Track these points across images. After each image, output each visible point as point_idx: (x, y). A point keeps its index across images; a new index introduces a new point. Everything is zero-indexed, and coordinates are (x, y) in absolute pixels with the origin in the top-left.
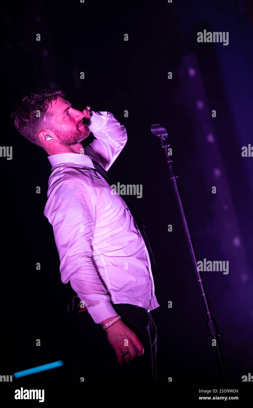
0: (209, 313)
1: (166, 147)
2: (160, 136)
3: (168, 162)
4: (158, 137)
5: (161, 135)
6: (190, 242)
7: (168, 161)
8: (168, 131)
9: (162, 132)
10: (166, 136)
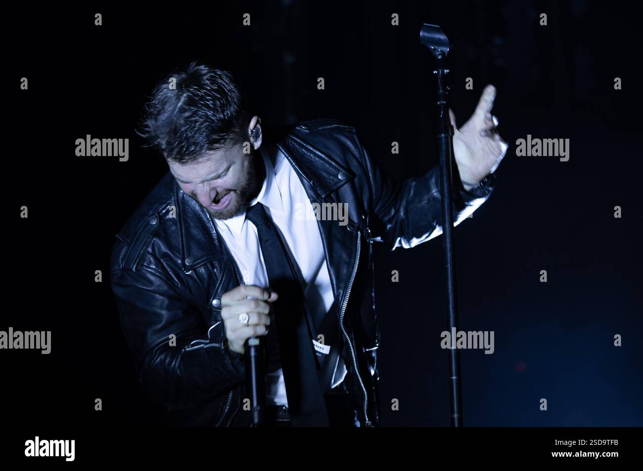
0: (456, 416)
1: (440, 73)
2: (435, 49)
3: (438, 103)
4: (429, 50)
5: (436, 47)
6: (449, 269)
7: (439, 101)
8: (451, 42)
9: (439, 43)
10: (445, 52)
